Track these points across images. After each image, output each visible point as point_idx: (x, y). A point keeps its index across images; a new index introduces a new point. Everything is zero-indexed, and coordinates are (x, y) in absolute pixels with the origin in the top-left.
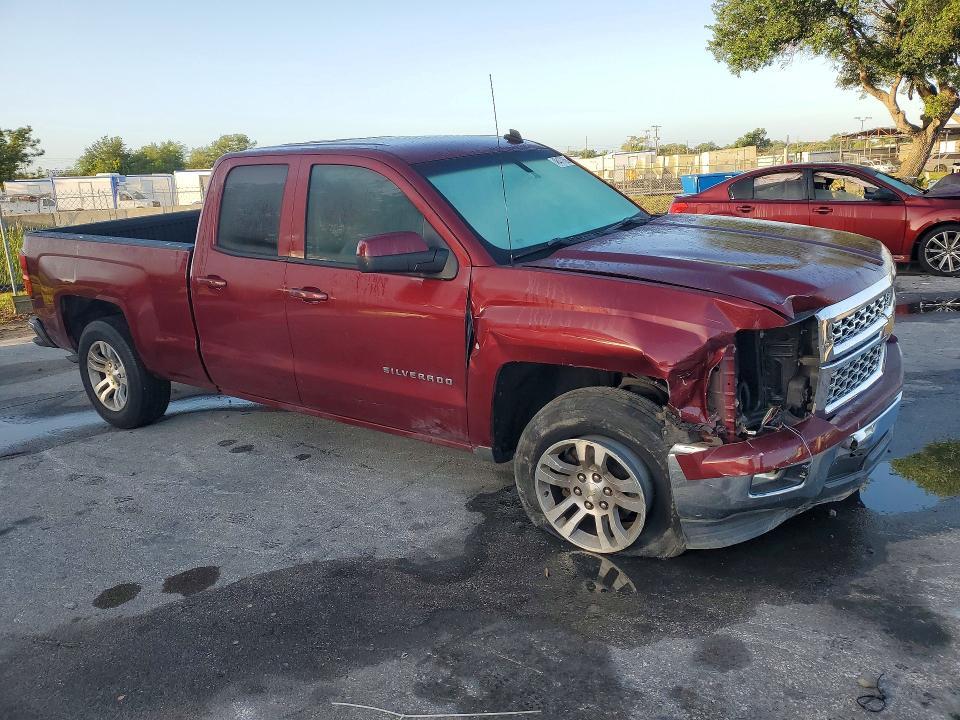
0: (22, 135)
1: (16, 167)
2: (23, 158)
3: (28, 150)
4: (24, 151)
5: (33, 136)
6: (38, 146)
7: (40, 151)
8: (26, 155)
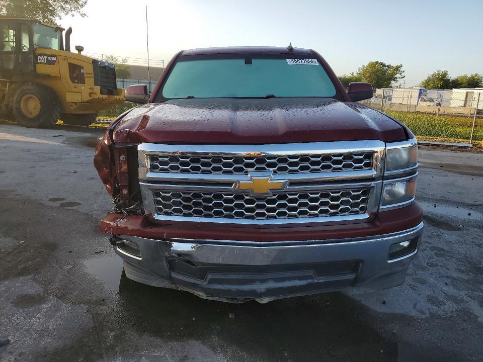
0: (397, 68)
1: (390, 83)
2: (395, 79)
3: (398, 75)
4: (396, 76)
5: (402, 69)
6: (403, 74)
7: (403, 76)
8: (396, 78)
